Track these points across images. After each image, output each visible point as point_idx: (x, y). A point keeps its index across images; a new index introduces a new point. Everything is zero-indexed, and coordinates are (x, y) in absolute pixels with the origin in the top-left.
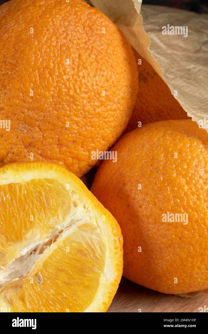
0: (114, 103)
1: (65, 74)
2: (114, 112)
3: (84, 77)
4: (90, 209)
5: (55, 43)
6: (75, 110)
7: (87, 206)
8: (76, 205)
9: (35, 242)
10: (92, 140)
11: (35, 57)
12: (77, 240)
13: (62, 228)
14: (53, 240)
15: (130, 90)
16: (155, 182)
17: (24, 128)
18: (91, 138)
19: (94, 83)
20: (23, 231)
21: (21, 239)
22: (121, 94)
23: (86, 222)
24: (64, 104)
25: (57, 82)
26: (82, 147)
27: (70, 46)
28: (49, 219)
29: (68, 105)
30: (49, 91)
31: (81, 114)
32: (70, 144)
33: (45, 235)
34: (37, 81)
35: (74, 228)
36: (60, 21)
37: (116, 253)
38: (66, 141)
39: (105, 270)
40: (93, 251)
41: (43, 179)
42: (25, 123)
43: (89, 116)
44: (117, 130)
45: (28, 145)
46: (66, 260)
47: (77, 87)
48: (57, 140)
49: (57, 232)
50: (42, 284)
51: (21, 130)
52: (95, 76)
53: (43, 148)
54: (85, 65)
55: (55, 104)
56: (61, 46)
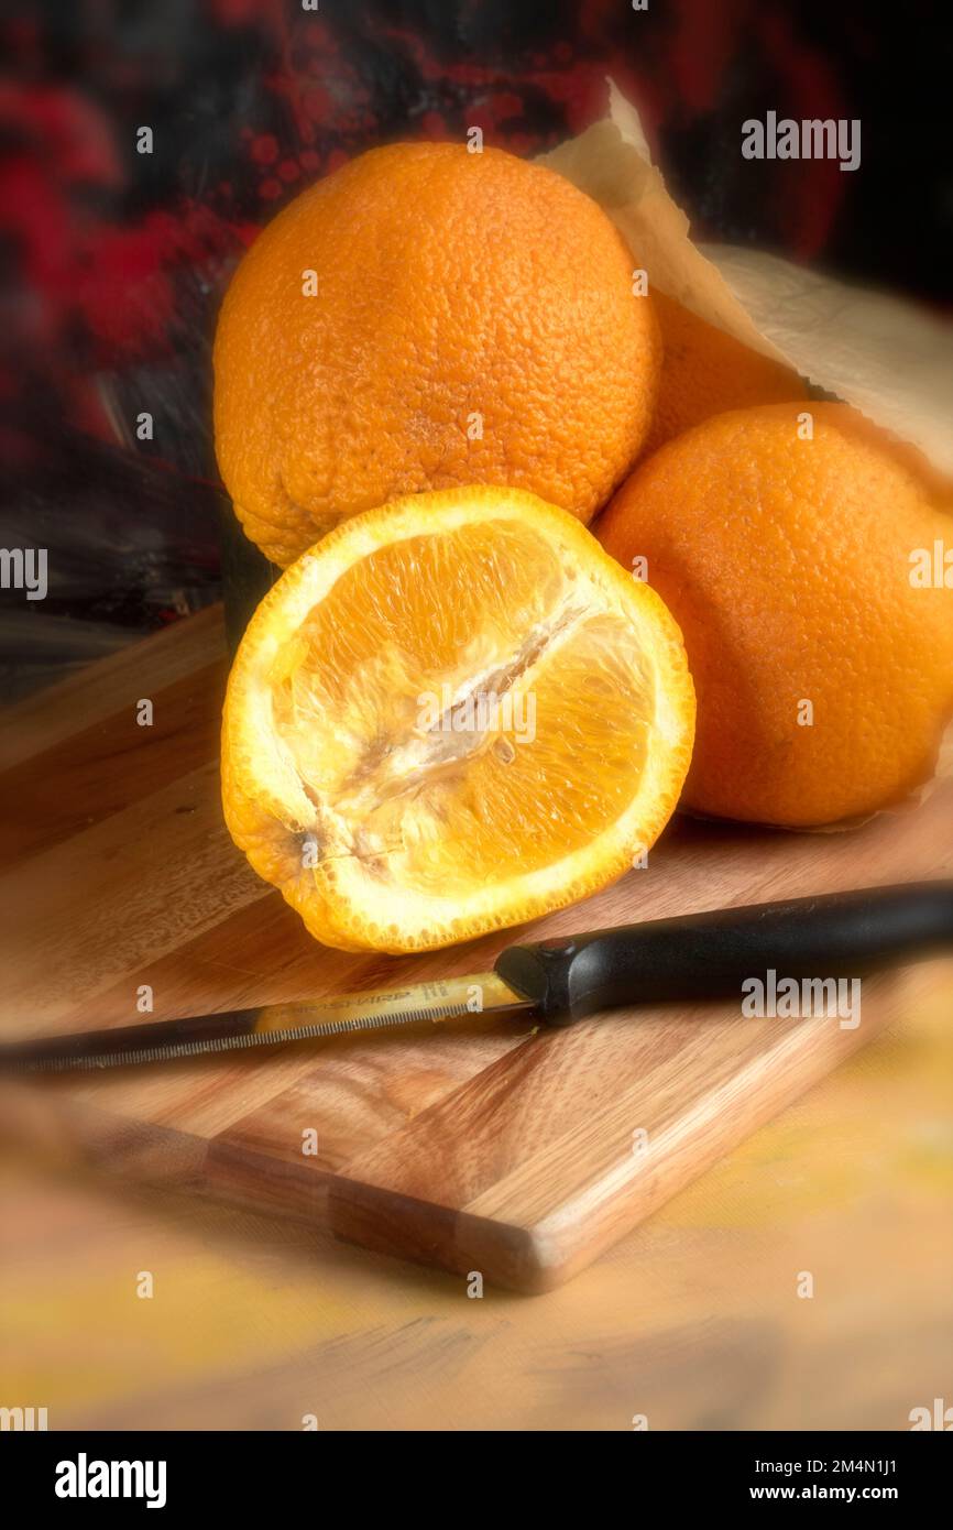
0: (621, 366)
1: (507, 294)
2: (623, 390)
3: (550, 301)
4: (605, 581)
5: (472, 231)
6: (538, 376)
7: (597, 576)
8: (572, 576)
9: (486, 668)
10: (581, 454)
11: (434, 260)
12: (584, 655)
13: (546, 633)
14: (527, 663)
15: (650, 344)
16: (746, 520)
17: (423, 426)
18: (577, 446)
19: (575, 315)
20: (458, 643)
21: (455, 663)
22: (634, 347)
23: (601, 612)
24: (511, 363)
25: (492, 312)
26: (558, 471)
27: (510, 234)
28: (514, 611)
29: (520, 365)
30: (476, 332)
31: (553, 385)
32: (532, 461)
33: (509, 648)
34: (446, 312)
35: (574, 628)
36: (477, 186)
37: (677, 680)
38: (523, 452)
39: (658, 719)
40: (624, 678)
41: (491, 522)
42: (426, 414)
43: (571, 392)
44: (631, 437)
45: (433, 468)
46: (566, 703)
47: (537, 321)
48: (501, 451)
49: (534, 644)
50: (513, 764)
51: (416, 433)
52: (574, 300)
53: (470, 473)
54: (549, 275)
55: (493, 364)
56: (488, 235)
